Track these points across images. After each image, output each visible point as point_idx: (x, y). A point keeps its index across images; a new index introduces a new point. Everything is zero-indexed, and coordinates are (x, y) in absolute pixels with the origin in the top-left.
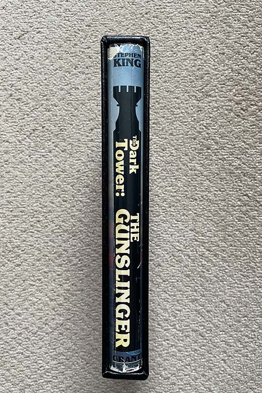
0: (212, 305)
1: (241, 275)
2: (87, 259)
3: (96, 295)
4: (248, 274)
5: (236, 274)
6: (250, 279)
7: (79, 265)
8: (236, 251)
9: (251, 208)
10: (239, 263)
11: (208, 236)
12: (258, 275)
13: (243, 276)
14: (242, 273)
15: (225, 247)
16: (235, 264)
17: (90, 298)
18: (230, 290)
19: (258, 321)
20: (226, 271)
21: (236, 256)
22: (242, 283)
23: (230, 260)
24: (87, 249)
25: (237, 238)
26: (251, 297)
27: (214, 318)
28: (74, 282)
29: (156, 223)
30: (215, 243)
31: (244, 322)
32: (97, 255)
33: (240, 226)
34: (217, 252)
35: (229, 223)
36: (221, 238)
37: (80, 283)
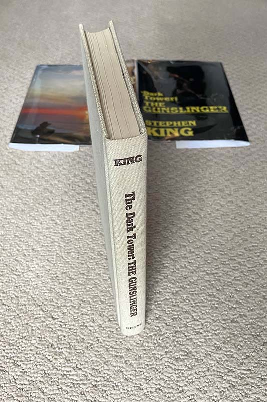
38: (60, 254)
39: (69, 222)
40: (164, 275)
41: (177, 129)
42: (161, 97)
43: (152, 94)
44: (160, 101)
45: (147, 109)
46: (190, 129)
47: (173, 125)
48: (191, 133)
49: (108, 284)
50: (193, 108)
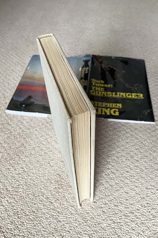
0: (59, 165)
1: (35, 182)
2: (144, 212)
3: (137, 183)
4: (30, 181)
5: (38, 182)
6: (30, 177)
7: (150, 208)
8: (33, 199)
9: (11, 232)
10: (33, 190)
11: (49, 214)
12: (24, 179)
13: (34, 181)
14: (34, 183)
15: (40, 204)
16: (36, 190)
17: (141, 182)
18: (45, 172)
19: (34, 152)
20: (43, 186)
21: (34, 195)
22: (36, 176)
23: (38, 193)
24: (144, 221)
25: (29, 209)
26: (33, 166)
27: (60, 157)
28: (153, 196)
29: (87, 233)
30: (46, 207)
31: (42, 152)
32: (136, 214)
33: (24, 218)
34: (46, 200)
35: (30, 222)
36: (40, 211)
37: (149, 194)
38: (22, 194)
39: (32, 171)
40: (85, 219)
41: (109, 109)
42: (103, 84)
43: (97, 81)
44: (102, 87)
45: (93, 92)
46: (117, 110)
47: (107, 106)
48: (117, 114)
49: (48, 222)
50: (121, 94)
